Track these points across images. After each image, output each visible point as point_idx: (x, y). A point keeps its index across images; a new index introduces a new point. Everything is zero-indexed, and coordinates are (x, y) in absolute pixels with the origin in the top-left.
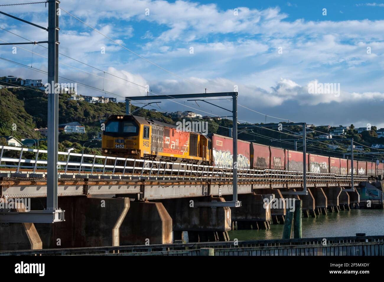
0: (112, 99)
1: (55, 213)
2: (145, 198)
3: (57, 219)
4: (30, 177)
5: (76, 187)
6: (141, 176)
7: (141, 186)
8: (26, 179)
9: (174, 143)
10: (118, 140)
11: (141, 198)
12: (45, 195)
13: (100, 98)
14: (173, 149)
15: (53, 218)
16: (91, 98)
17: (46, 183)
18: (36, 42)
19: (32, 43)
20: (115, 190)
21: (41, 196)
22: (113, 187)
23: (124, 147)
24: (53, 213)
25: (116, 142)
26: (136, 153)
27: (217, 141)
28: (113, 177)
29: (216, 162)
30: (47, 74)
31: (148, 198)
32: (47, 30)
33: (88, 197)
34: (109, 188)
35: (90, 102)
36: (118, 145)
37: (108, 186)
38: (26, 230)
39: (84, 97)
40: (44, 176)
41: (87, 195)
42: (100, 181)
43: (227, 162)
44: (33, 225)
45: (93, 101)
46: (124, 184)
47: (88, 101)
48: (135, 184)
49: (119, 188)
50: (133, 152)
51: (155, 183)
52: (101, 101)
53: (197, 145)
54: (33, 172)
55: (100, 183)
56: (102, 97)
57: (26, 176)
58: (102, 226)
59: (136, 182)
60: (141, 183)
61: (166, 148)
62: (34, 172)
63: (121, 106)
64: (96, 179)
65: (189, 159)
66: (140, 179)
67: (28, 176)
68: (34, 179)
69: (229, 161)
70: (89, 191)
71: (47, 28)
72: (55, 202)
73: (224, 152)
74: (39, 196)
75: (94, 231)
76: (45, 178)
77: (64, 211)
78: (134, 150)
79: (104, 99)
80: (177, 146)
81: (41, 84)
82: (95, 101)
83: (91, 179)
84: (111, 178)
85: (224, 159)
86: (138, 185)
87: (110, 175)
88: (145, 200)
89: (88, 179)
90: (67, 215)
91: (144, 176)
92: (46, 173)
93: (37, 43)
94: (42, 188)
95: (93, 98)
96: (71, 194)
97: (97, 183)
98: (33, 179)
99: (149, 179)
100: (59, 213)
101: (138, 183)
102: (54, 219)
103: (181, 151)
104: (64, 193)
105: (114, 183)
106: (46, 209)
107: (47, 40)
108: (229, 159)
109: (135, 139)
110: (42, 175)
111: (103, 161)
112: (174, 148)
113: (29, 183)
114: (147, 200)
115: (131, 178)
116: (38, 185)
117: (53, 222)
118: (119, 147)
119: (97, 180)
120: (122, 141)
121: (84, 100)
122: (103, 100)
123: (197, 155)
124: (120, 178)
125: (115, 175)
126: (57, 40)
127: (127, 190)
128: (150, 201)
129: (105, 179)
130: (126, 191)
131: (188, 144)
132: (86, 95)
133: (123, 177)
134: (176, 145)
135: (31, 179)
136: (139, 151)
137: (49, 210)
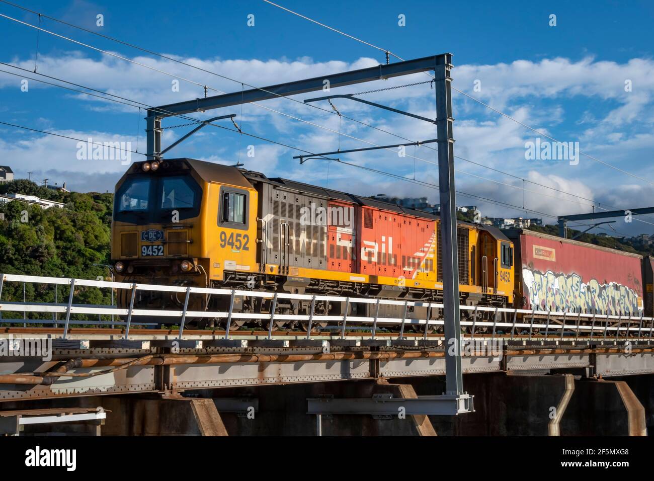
0: (536, 220)
1: (459, 400)
2: (598, 375)
3: (462, 409)
4: (419, 345)
5: (489, 360)
6: (589, 339)
7: (590, 355)
8: (414, 348)
9: (373, 247)
10: (147, 233)
11: (591, 375)
12: (442, 373)
13: (517, 220)
14: (370, 262)
15: (456, 407)
16: (502, 221)
17: (443, 353)
18: (419, 142)
19: (415, 144)
20: (549, 362)
21: (437, 373)
22: (546, 358)
23: (163, 252)
24: (457, 399)
25: (143, 239)
26: (193, 268)
27: (535, 247)
28: (546, 343)
29: (535, 299)
30: (439, 188)
31: (602, 375)
32: (436, 123)
33: (508, 374)
34: (540, 360)
35: (501, 226)
36: (148, 247)
37: (538, 357)
38: (417, 426)
39: (491, 219)
40: (440, 343)
41: (506, 370)
42: (525, 349)
43: (571, 299)
44: (427, 417)
45: (505, 226)
46: (564, 353)
47: (498, 225)
48: (580, 353)
49: (556, 359)
50: (185, 266)
51: (613, 351)
52: (518, 225)
53: (468, 255)
54: (423, 338)
55: (526, 352)
56: (520, 218)
57: (414, 343)
58: (532, 419)
59: (583, 350)
60: (590, 351)
61: (339, 258)
62: (425, 338)
63: (550, 231)
64: (518, 346)
65: (431, 290)
66: (588, 344)
67: (416, 344)
68: (424, 349)
69: (578, 298)
70: (509, 365)
71: (435, 120)
72: (459, 383)
73: (562, 275)
74: (434, 373)
75: (520, 428)
76: (442, 346)
77: (473, 396)
78: (190, 260)
79: (523, 221)
80: (385, 254)
81: (427, 204)
82: (508, 226)
83: (511, 347)
84: (543, 344)
85: (562, 291)
86: (586, 354)
87: (541, 339)
88: (599, 378)
89: (506, 346)
90: (477, 403)
91: (595, 340)
92: (443, 339)
93: (421, 143)
94: (438, 361)
95: (505, 221)
96: (482, 371)
97: (521, 352)
98: (423, 347)
99: (602, 344)
100: (466, 400)
101: (585, 350)
102: (459, 408)
103: (406, 269)
104: (471, 369)
105: (547, 352)
106: (445, 394)
107: (436, 137)
108: (577, 293)
109: (191, 227)
110: (437, 341)
111: (122, 299)
112: (374, 259)
113: (418, 354)
114: (601, 377)
115: (573, 344)
116: (431, 357)
117: (457, 414)
118: (151, 253)
119: (520, 348)
120: (159, 235)
121: (491, 224)
122: (521, 223)
123: (468, 280)
124: (557, 343)
125: (549, 339)
126: (451, 136)
127: (568, 362)
128: (605, 378)
129: (535, 346)
130: (567, 364)
131: (431, 250)
132: (495, 217)
133: (561, 343)
134: (383, 251)
135: (420, 348)
136: (205, 262)
137: (450, 394)
